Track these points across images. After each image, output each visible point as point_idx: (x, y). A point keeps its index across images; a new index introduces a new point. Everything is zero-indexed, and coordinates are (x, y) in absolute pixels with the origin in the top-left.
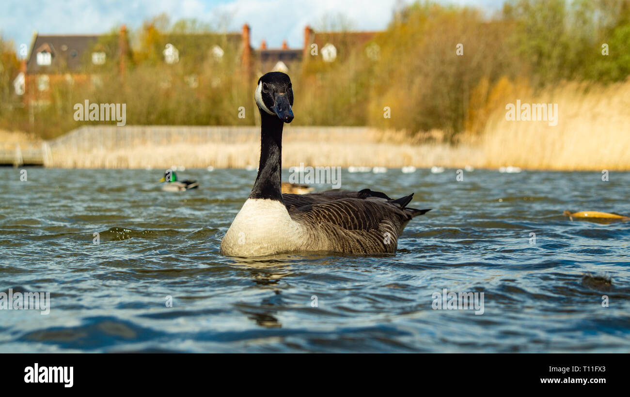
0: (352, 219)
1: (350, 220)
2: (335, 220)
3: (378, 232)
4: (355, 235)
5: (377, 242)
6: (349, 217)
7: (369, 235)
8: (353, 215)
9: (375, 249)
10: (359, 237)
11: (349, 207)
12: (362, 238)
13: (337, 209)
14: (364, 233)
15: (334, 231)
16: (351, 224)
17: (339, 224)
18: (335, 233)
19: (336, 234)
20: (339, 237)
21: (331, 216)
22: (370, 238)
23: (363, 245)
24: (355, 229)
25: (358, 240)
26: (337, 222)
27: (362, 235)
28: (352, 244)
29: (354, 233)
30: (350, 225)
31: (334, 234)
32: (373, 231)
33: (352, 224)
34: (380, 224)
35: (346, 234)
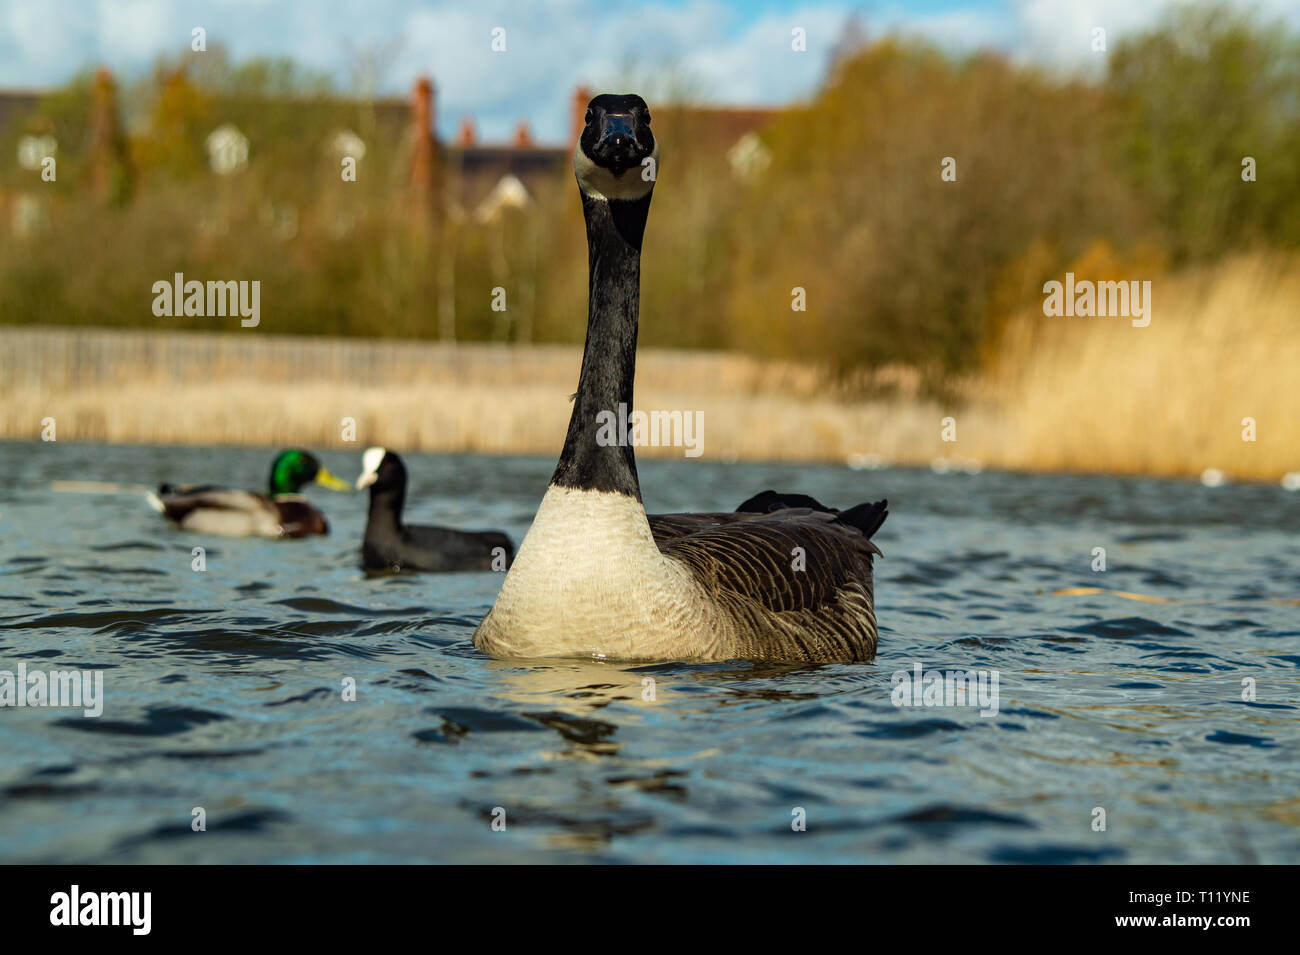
0: (778, 580)
1: (774, 585)
2: (744, 585)
3: (838, 615)
4: (790, 626)
5: (836, 639)
6: (771, 577)
7: (818, 623)
8: (779, 572)
9: (832, 654)
10: (798, 630)
11: (768, 550)
12: (805, 633)
13: (742, 557)
14: (808, 618)
15: (751, 617)
16: (776, 594)
17: (752, 596)
18: (753, 621)
19: (755, 623)
20: (761, 630)
21: (733, 575)
22: (819, 630)
23: (808, 647)
24: (788, 608)
25: (797, 638)
26: (749, 589)
27: (804, 624)
28: (786, 647)
29: (787, 620)
30: (775, 597)
31: (751, 625)
32: (826, 611)
33: (780, 594)
34: (839, 592)
35: (774, 623)
